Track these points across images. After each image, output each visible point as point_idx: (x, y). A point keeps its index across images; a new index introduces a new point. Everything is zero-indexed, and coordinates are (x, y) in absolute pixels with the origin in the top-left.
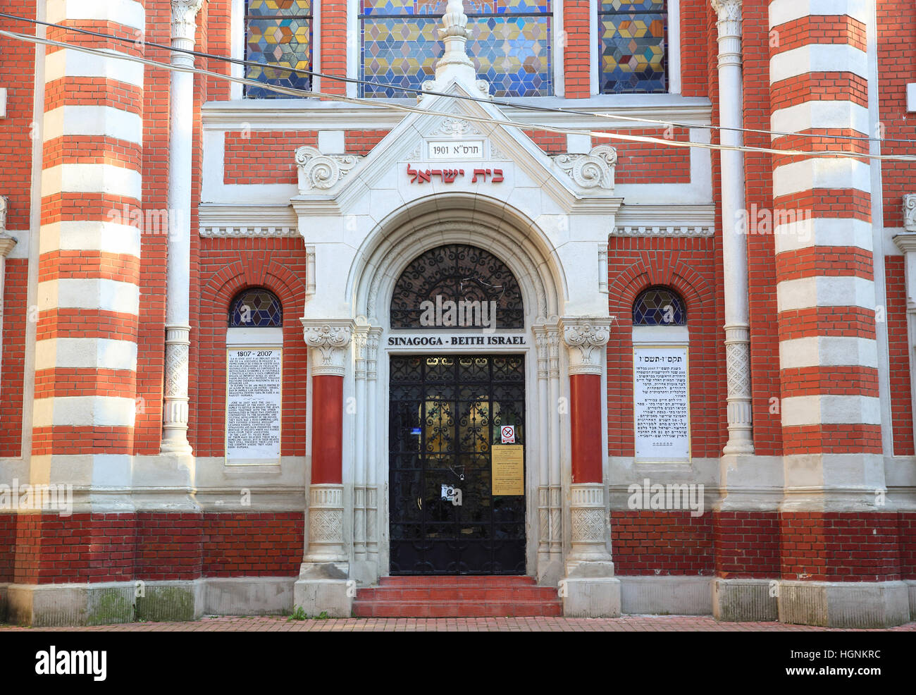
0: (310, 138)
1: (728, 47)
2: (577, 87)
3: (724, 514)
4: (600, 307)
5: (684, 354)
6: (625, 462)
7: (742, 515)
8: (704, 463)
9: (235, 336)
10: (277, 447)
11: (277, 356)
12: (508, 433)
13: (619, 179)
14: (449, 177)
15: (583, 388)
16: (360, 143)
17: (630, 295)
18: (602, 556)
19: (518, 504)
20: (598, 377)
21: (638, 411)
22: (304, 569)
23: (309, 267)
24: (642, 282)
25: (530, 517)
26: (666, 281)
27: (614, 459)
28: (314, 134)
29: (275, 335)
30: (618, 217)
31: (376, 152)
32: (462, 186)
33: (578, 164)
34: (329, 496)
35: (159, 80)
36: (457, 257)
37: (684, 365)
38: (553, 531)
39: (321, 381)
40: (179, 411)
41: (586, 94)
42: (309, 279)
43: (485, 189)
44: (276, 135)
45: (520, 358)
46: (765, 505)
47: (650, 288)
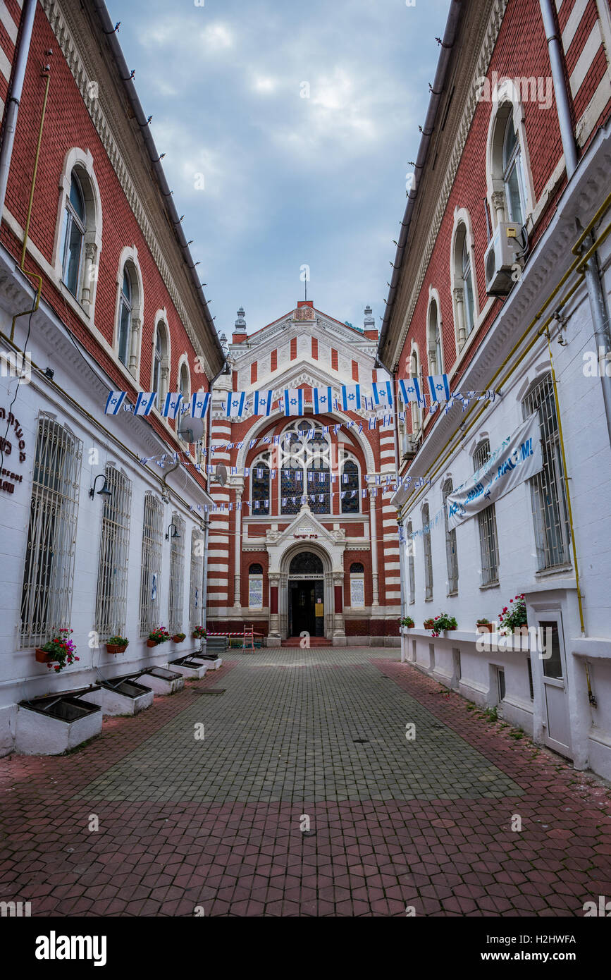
0: (269, 527)
1: (372, 504)
2: (336, 513)
3: (372, 621)
4: (341, 569)
5: (363, 580)
6: (349, 608)
7: (376, 621)
8: (368, 608)
9: (251, 576)
10: (262, 605)
11: (261, 582)
12: (319, 600)
13: (346, 536)
14: (304, 537)
15: (337, 589)
16: (282, 528)
17: (350, 565)
18: (341, 631)
19: (322, 618)
20: (341, 587)
21: (352, 595)
22: (269, 635)
23: (270, 560)
24: (352, 562)
25: (325, 622)
26: (359, 562)
27: (346, 607)
28: (270, 525)
29: (261, 576)
30: (346, 546)
31: (286, 531)
32: (307, 539)
33: (336, 534)
34: (275, 617)
35: (233, 513)
36: (306, 555)
37: (363, 583)
38: (331, 625)
39: (271, 588)
40: (238, 596)
41: (338, 514)
42: (270, 563)
43: (313, 539)
44: (261, 525)
45: (323, 581)
46: (381, 618)
47: (354, 564)
